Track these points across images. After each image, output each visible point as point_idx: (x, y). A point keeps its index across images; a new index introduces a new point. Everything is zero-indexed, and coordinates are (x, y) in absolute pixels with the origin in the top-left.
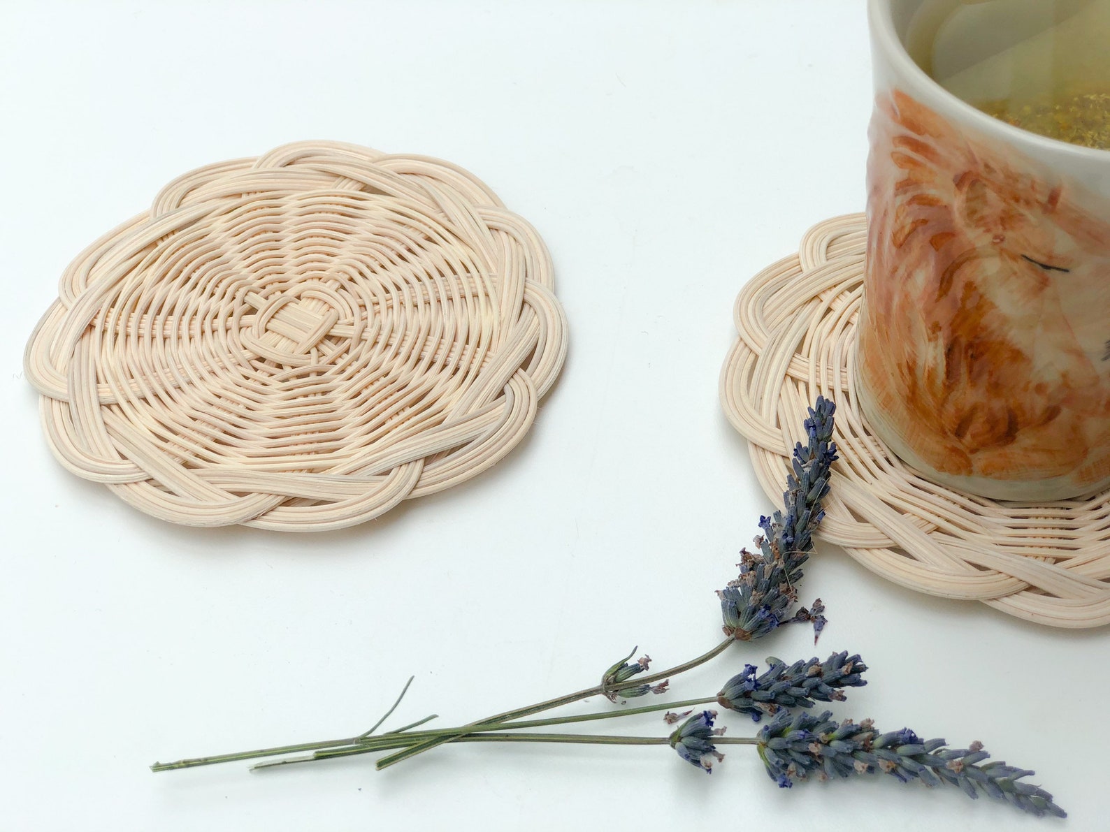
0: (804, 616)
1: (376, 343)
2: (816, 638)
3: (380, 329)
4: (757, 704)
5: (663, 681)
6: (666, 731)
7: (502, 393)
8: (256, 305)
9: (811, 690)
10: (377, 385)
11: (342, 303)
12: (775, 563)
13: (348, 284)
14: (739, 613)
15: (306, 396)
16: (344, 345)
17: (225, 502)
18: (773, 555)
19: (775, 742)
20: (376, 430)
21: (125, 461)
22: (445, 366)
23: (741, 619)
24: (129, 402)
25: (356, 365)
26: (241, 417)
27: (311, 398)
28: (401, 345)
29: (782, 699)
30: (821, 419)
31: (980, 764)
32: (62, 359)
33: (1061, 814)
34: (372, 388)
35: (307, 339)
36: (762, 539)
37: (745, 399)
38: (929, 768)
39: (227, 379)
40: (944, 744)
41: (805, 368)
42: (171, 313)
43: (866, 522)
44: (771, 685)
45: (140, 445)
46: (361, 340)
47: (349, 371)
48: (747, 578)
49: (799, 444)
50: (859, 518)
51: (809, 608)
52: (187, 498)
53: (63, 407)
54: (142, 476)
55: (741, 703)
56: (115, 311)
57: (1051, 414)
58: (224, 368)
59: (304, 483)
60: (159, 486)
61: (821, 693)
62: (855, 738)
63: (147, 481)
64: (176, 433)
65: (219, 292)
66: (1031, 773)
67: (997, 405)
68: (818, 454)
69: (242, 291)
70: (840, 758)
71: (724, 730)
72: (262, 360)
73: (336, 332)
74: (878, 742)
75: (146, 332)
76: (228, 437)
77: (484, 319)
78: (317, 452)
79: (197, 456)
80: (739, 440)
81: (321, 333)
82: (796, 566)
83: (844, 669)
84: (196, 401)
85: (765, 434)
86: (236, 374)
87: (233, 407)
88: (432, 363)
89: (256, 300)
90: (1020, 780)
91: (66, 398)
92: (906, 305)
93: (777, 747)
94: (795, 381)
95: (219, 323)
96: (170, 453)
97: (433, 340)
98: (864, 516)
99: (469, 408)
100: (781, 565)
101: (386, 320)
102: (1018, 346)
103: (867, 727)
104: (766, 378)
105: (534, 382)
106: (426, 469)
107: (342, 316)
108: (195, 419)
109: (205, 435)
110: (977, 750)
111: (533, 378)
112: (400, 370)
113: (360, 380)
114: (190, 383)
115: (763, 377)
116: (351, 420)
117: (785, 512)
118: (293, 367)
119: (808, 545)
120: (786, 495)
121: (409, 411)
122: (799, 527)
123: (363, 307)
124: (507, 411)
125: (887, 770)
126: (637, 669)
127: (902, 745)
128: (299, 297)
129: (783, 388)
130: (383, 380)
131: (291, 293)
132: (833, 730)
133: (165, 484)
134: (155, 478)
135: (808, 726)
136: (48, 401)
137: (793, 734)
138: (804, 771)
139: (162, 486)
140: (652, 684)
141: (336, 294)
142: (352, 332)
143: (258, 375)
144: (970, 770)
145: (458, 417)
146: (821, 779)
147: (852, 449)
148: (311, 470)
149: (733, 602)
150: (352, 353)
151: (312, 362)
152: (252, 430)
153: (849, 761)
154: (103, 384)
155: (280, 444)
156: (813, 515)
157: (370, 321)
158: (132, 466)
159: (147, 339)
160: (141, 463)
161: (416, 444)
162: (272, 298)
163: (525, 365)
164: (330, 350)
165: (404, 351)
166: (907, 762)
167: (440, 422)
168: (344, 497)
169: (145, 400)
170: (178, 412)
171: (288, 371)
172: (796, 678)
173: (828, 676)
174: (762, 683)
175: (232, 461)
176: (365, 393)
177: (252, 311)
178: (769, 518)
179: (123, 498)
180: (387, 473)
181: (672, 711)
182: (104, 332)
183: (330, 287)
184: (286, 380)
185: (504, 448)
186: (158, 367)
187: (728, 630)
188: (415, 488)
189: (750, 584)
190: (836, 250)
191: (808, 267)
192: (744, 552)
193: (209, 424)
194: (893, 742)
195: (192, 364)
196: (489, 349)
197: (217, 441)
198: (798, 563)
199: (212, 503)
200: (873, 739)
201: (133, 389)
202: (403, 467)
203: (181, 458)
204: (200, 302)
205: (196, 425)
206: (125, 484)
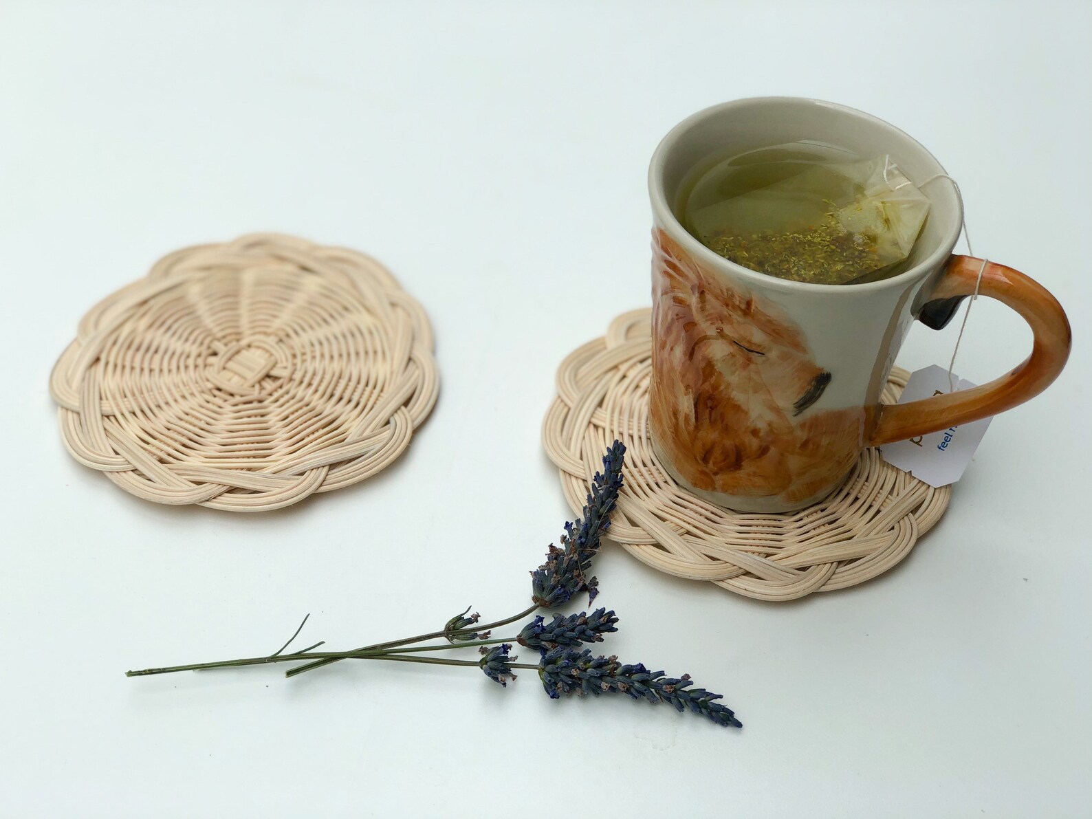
0: (584, 589)
1: (301, 382)
2: (590, 603)
3: (306, 372)
4: (543, 643)
5: (487, 631)
6: (478, 657)
7: (388, 423)
8: (218, 350)
9: (580, 634)
10: (300, 412)
11: (281, 354)
12: (571, 556)
13: (285, 339)
14: (543, 589)
15: (249, 417)
16: (278, 383)
17: (186, 488)
18: (571, 551)
19: (549, 668)
20: (297, 444)
21: (118, 456)
22: (349, 401)
23: (545, 592)
24: (123, 414)
25: (286, 397)
26: (202, 429)
27: (253, 419)
28: (319, 385)
29: (560, 640)
30: (615, 455)
31: (687, 689)
32: (76, 382)
33: (739, 725)
34: (297, 414)
35: (253, 377)
36: (566, 537)
37: (559, 439)
38: (653, 690)
39: (193, 402)
40: (663, 675)
41: (603, 418)
42: (156, 352)
43: (638, 526)
44: (553, 630)
45: (130, 446)
46: (291, 380)
47: (282, 401)
48: (551, 565)
49: (598, 473)
50: (633, 524)
51: (587, 583)
52: (160, 484)
53: (75, 416)
54: (130, 467)
55: (532, 642)
56: (115, 349)
57: (764, 451)
58: (192, 394)
59: (243, 478)
60: (141, 475)
61: (586, 636)
62: (604, 668)
63: (132, 471)
64: (155, 438)
65: (192, 338)
66: (720, 697)
67: (728, 443)
68: (610, 482)
69: (208, 340)
70: (592, 680)
71: (516, 658)
72: (219, 390)
73: (274, 373)
74: (619, 671)
75: (137, 364)
76: (191, 444)
77: (381, 370)
78: (254, 457)
79: (169, 455)
80: (554, 467)
81: (263, 373)
82: (586, 559)
83: (602, 619)
84: (171, 417)
85: (571, 463)
86: (200, 399)
87: (196, 422)
88: (341, 399)
89: (218, 346)
90: (713, 701)
91: (78, 410)
92: (672, 369)
93: (551, 671)
94: (596, 427)
95: (191, 362)
96: (150, 452)
97: (343, 383)
98: (637, 522)
99: (363, 432)
100: (576, 558)
101: (310, 367)
102: (739, 403)
103: (613, 661)
104: (575, 425)
105: (411, 416)
106: (330, 473)
107: (279, 361)
108: (169, 429)
109: (176, 441)
110: (686, 680)
111: (411, 413)
112: (317, 402)
113: (288, 408)
114: (167, 403)
115: (573, 424)
116: (280, 435)
117: (583, 520)
118: (242, 396)
119: (597, 545)
120: (585, 508)
121: (321, 432)
122: (591, 532)
123: (294, 356)
124: (389, 436)
125: (623, 689)
126: (470, 621)
127: (635, 673)
128: (249, 346)
129: (587, 432)
130: (305, 409)
131: (244, 342)
132: (590, 661)
133: (145, 474)
134: (139, 469)
135: (574, 658)
136: (64, 411)
137: (562, 662)
138: (568, 688)
139: (144, 475)
140: (479, 633)
141: (276, 346)
142: (285, 374)
143: (217, 400)
144: (679, 692)
145: (355, 438)
146: (579, 694)
147: (633, 476)
148: (249, 469)
149: (540, 579)
150: (285, 389)
151: (255, 393)
152: (209, 439)
153: (598, 682)
154: (104, 401)
155: (227, 450)
156: (601, 525)
157: (299, 366)
158: (124, 460)
159: (138, 370)
160: (129, 458)
161: (325, 455)
162: (230, 345)
163: (406, 404)
164: (269, 385)
165: (321, 389)
166: (637, 685)
167: (343, 441)
168: (271, 489)
169: (134, 414)
170: (158, 424)
171: (237, 399)
172: (570, 626)
173: (592, 624)
174: (548, 629)
175: (194, 460)
176: (291, 417)
177: (215, 354)
178: (572, 523)
179: (115, 481)
180: (302, 474)
181: (484, 646)
182: (107, 364)
183: (272, 340)
184: (236, 405)
185: (386, 461)
186: (145, 391)
187: (535, 599)
188: (321, 485)
189: (553, 569)
190: (632, 333)
191: (611, 345)
192: (551, 546)
193: (179, 433)
194: (629, 670)
195: (169, 390)
196: (382, 391)
197: (184, 445)
198: (588, 557)
199: (179, 489)
200: (616, 669)
201: (126, 405)
202: (314, 470)
203: (158, 456)
204: (177, 346)
205: (170, 433)
206: (117, 472)
